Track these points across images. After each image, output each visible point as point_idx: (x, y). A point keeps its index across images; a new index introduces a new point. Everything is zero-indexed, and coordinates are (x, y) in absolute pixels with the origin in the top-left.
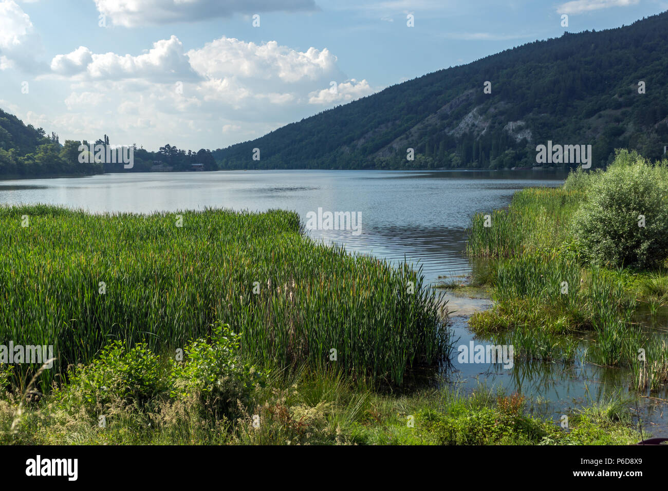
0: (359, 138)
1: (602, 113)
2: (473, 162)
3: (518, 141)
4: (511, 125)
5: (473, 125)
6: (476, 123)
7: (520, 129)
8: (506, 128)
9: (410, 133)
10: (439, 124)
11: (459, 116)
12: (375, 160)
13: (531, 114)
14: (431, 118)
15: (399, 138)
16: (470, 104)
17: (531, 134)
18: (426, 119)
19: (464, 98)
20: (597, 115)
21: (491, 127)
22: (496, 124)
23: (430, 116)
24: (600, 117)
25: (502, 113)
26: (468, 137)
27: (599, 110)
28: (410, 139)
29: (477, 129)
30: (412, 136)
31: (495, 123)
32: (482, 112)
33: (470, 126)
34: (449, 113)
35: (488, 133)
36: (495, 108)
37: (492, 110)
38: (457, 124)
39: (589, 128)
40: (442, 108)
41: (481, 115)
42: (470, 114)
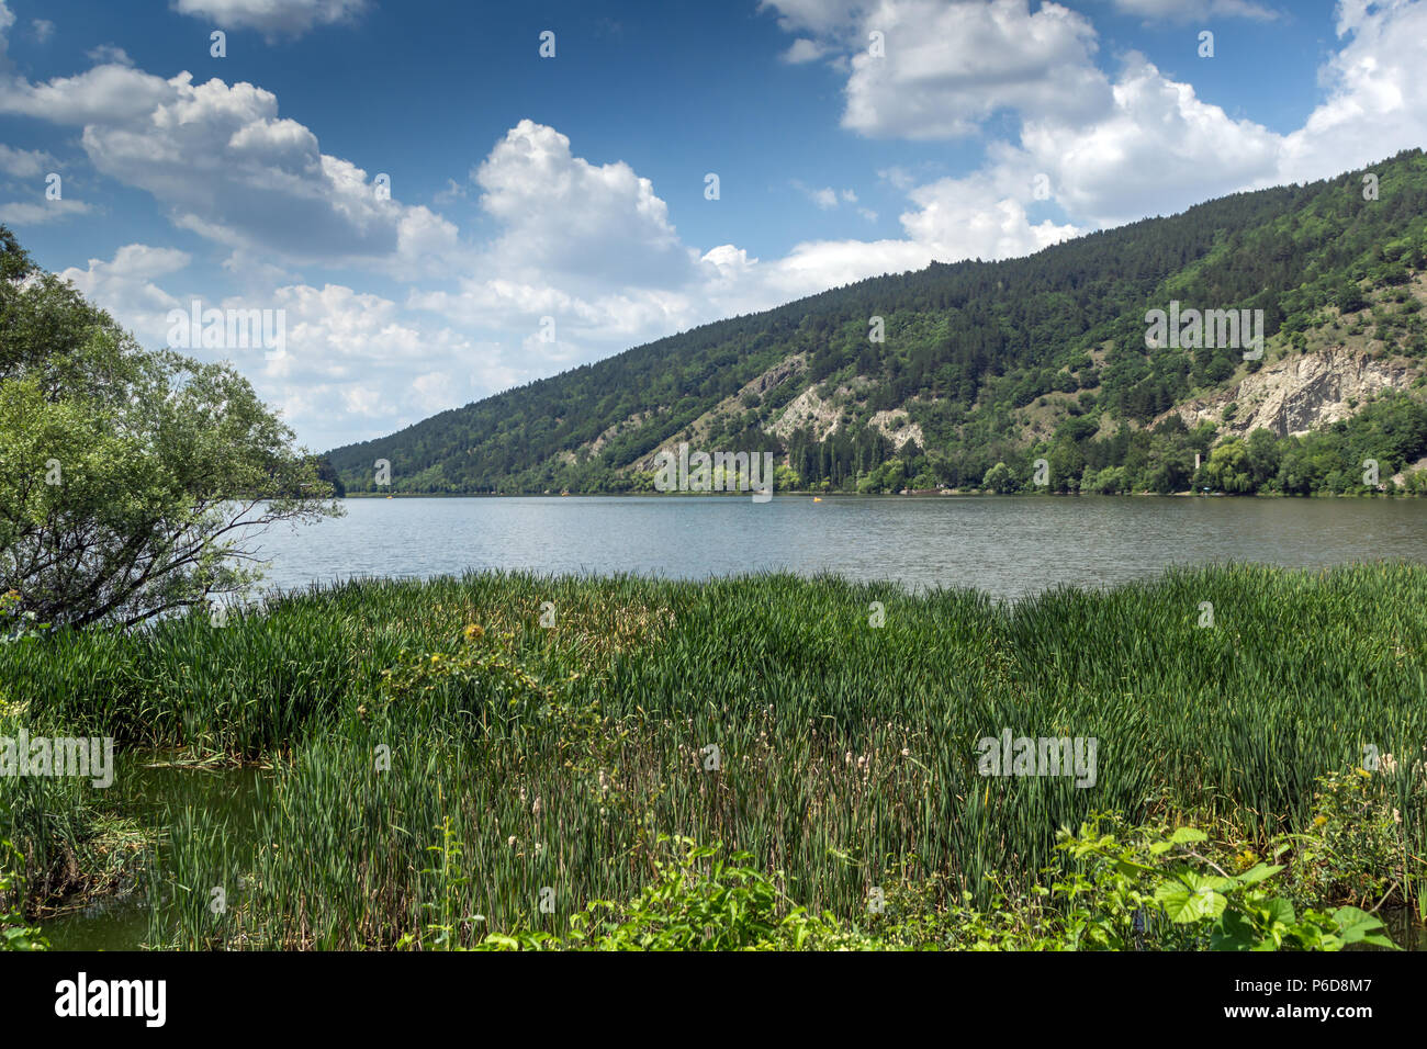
0: (594, 440)
1: (1046, 397)
2: (820, 479)
3: (899, 446)
4: (882, 418)
5: (811, 417)
6: (816, 412)
7: (899, 425)
8: (873, 421)
9: (693, 429)
10: (744, 414)
11: (781, 401)
12: (633, 477)
13: (916, 398)
14: (729, 403)
15: (673, 438)
16: (800, 380)
17: (920, 432)
18: (720, 405)
19: (787, 369)
20: (1037, 400)
21: (845, 421)
22: (854, 416)
23: (727, 400)
24: (1043, 404)
25: (861, 397)
26: (802, 437)
27: (1039, 393)
28: (694, 440)
29: (817, 423)
30: (697, 434)
31: (851, 413)
32: (824, 395)
33: (805, 417)
34: (760, 395)
35: (841, 431)
36: (849, 388)
37: (843, 390)
38: (779, 416)
39: (1027, 424)
40: (748, 387)
41: (823, 399)
42: (803, 398)
